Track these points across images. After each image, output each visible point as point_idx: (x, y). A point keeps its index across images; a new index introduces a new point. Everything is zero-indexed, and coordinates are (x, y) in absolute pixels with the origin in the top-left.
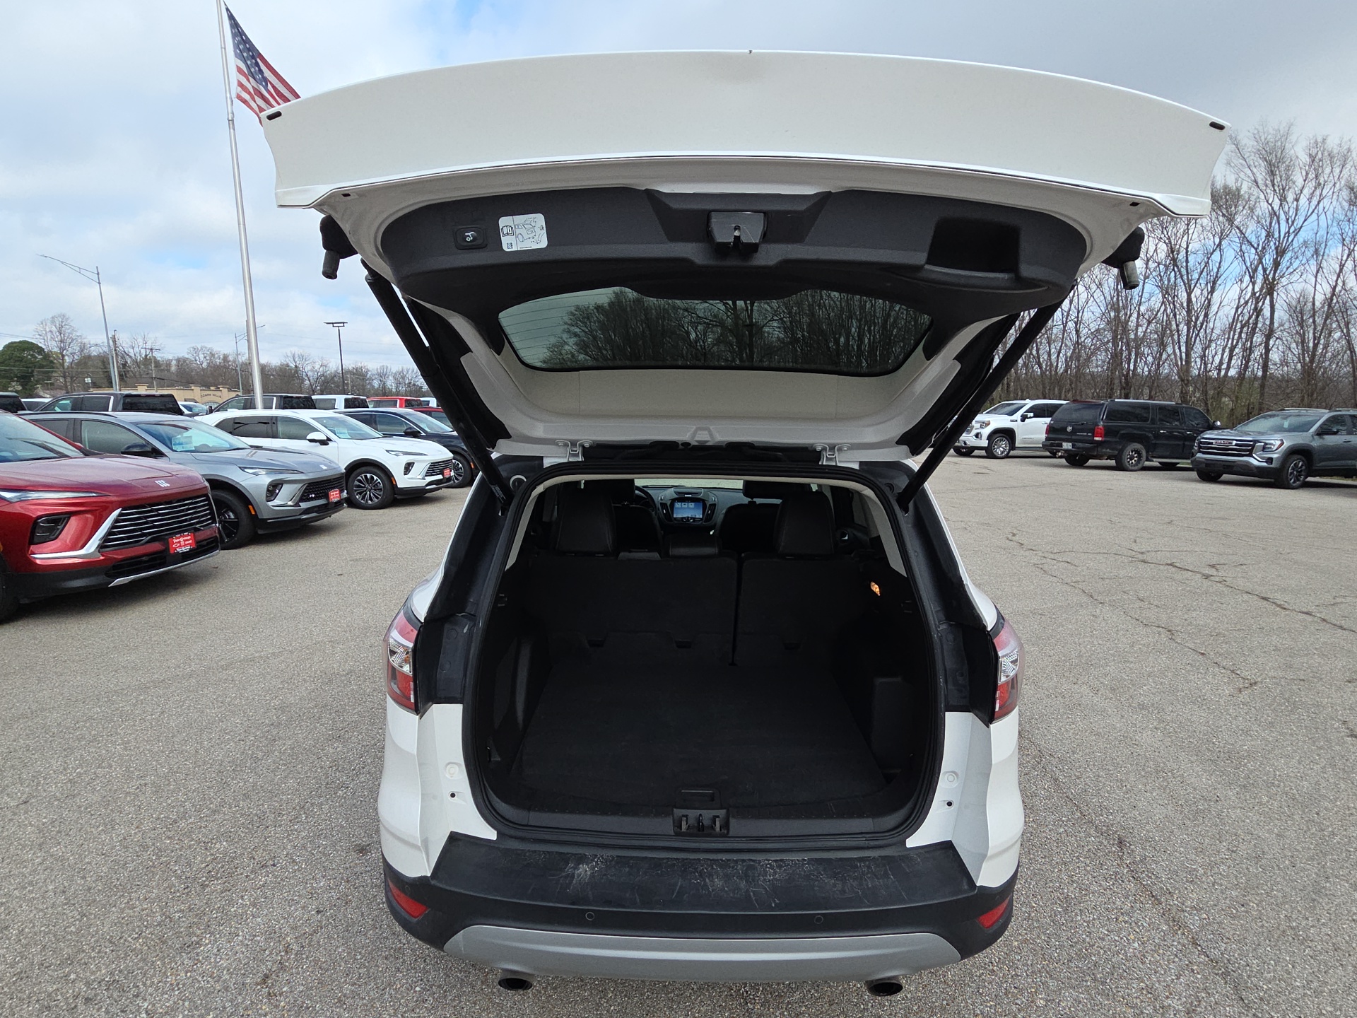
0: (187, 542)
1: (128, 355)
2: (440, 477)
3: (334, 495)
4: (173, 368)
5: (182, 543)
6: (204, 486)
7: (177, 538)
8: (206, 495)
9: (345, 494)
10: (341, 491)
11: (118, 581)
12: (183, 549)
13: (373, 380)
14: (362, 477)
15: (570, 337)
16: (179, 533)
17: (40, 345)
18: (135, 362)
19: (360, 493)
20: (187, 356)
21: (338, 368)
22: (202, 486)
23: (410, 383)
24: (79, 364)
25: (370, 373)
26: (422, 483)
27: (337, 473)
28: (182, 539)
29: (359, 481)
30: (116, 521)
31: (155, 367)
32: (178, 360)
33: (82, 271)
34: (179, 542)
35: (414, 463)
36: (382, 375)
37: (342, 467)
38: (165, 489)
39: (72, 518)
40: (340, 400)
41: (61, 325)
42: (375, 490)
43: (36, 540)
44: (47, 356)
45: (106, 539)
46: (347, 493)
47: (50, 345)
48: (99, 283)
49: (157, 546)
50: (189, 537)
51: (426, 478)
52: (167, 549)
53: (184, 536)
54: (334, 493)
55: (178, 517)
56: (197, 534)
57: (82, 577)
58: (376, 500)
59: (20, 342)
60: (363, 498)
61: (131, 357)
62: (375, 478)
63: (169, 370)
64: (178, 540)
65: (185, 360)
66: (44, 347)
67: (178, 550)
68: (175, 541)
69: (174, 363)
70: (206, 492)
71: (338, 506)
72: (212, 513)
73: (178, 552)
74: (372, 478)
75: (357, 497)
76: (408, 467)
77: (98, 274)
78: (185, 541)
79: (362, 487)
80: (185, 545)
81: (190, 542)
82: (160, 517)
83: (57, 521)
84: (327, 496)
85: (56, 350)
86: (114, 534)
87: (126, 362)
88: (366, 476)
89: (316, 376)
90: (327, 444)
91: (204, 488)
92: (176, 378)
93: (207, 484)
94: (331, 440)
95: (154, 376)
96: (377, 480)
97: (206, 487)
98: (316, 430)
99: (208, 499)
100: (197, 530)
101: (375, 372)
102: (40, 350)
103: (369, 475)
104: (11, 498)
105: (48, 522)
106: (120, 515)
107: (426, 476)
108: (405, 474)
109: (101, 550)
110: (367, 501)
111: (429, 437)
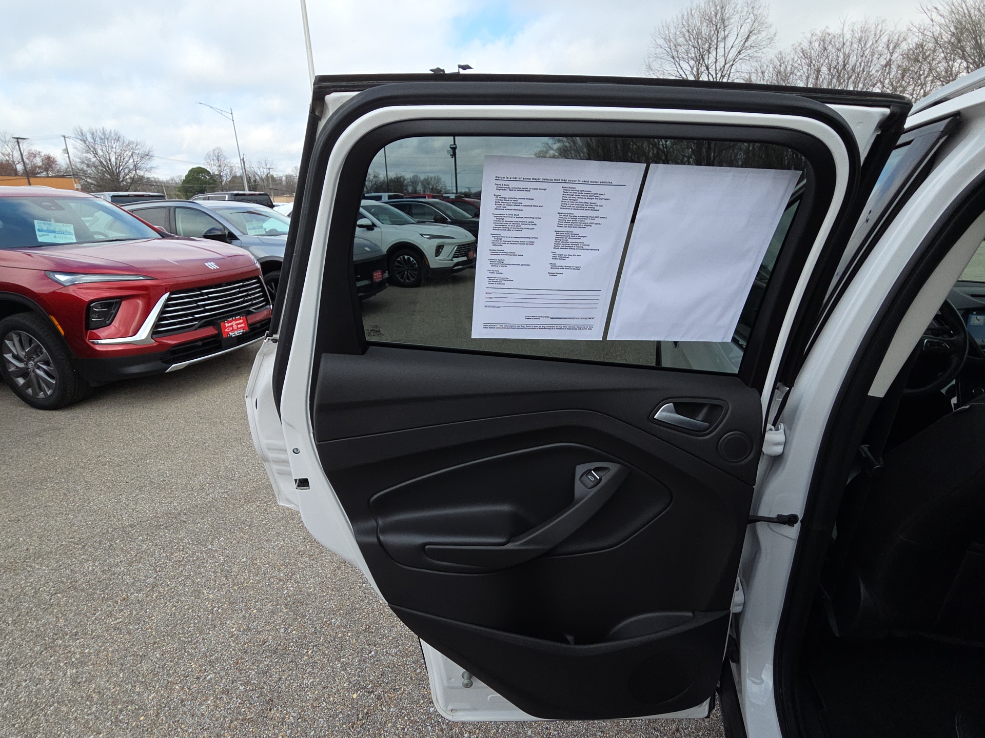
0: (239, 326)
1: (257, 174)
2: (465, 258)
3: (378, 276)
4: (284, 183)
5: (235, 327)
6: (254, 268)
7: (228, 323)
8: (257, 278)
9: (386, 275)
10: (383, 272)
11: (175, 366)
12: (236, 332)
13: (408, 187)
14: (400, 258)
15: (555, 143)
16: (231, 316)
17: (208, 169)
18: (261, 178)
19: (399, 273)
20: (291, 173)
21: (385, 179)
22: (253, 268)
23: (433, 188)
24: (230, 182)
25: (406, 181)
26: (449, 264)
27: (380, 255)
28: (234, 323)
29: (398, 261)
30: (166, 305)
31: (272, 181)
32: (287, 177)
33: (223, 113)
34: (232, 326)
35: (443, 246)
36: (414, 182)
37: (385, 249)
38: (215, 271)
39: (123, 303)
40: (385, 196)
41: (218, 157)
42: (411, 270)
43: (92, 325)
44: (212, 177)
45: (156, 325)
46: (388, 273)
47: (213, 169)
48: (233, 120)
49: (210, 331)
50: (241, 321)
51: (454, 259)
52: (219, 334)
53: (236, 320)
54: (378, 274)
55: (230, 300)
56: (249, 317)
57: (138, 364)
58: (412, 279)
59: (197, 168)
60: (402, 278)
61: (258, 175)
62: (411, 259)
63: (281, 183)
64: (230, 324)
65: (290, 176)
66: (210, 171)
67: (231, 334)
68: (227, 325)
69: (284, 179)
70: (256, 275)
71: (381, 286)
72: (265, 295)
73: (231, 337)
74: (409, 259)
75: (397, 276)
76: (439, 249)
77: (232, 114)
78: (237, 324)
79: (401, 267)
80: (238, 328)
81: (243, 325)
82: (211, 302)
83: (110, 306)
84: (371, 277)
85: (217, 173)
86: (166, 319)
87: (256, 179)
88: (404, 258)
89: (370, 185)
90: (373, 229)
91: (254, 270)
92: (284, 189)
93: (258, 266)
94: (376, 226)
95: (271, 187)
96: (413, 261)
97: (258, 269)
98: (364, 217)
99: (259, 281)
100: (250, 313)
101: (409, 181)
102: (208, 173)
103: (406, 257)
104: (64, 282)
105: (103, 306)
106: (169, 299)
107: (454, 257)
108: (436, 256)
109: (154, 336)
110: (405, 280)
111: (454, 222)
